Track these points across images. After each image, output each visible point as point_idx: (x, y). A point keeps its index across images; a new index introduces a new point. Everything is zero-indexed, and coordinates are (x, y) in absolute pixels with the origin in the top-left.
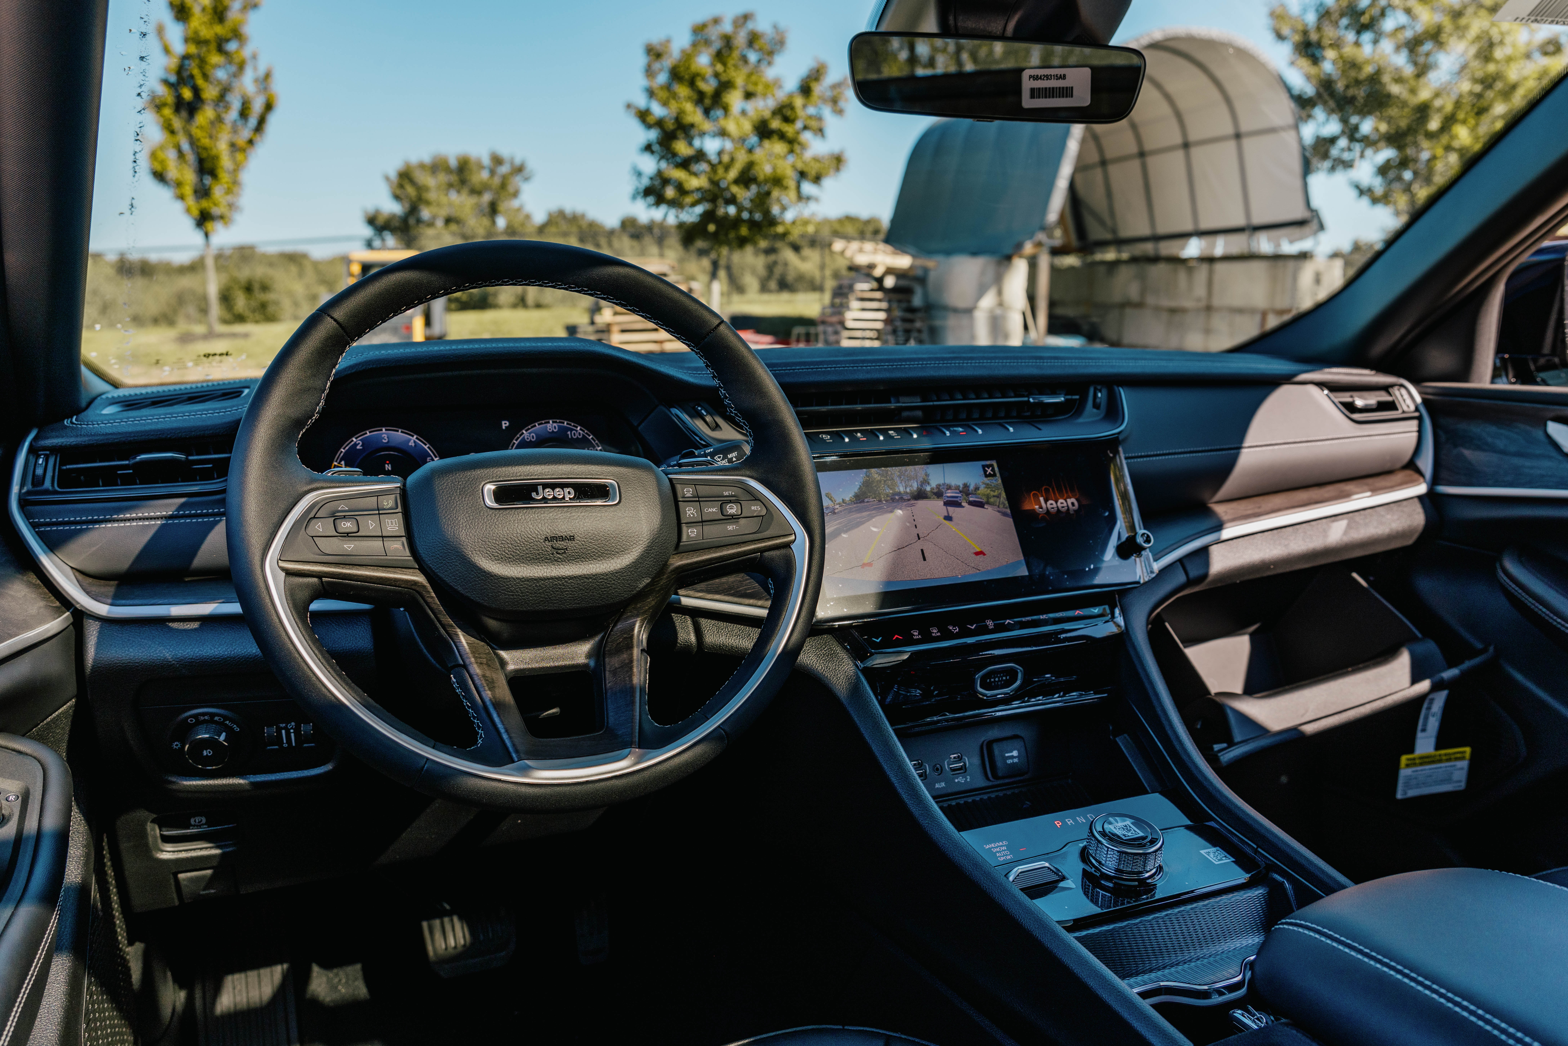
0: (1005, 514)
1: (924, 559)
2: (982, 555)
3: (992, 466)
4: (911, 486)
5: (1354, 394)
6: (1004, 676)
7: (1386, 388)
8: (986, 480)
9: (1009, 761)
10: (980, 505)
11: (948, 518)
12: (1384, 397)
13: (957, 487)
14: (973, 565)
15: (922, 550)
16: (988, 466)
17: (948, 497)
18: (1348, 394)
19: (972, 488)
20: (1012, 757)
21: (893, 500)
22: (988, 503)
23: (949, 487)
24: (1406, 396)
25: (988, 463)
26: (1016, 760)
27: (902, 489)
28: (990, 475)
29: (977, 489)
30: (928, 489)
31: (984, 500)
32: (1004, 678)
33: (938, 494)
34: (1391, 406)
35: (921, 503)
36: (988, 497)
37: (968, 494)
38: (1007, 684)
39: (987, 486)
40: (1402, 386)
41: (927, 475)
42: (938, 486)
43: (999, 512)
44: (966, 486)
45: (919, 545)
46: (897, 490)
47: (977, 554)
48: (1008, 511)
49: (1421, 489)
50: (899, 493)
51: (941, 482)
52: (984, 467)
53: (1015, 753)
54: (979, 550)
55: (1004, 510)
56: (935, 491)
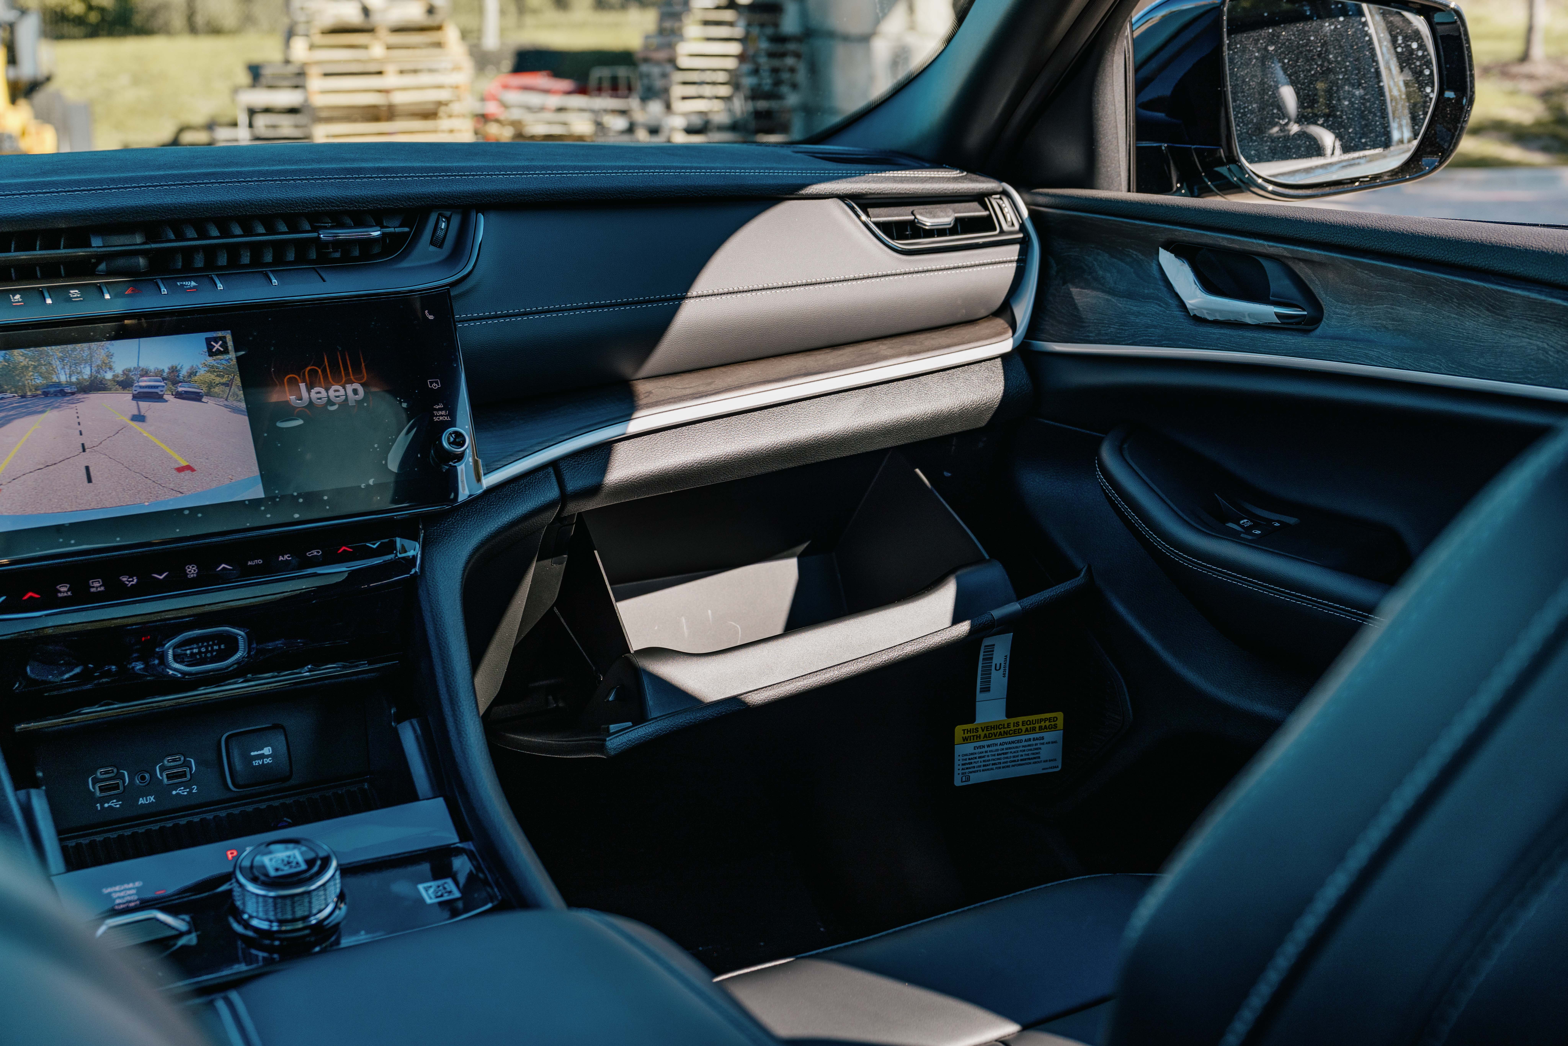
0: (235, 410)
1: (90, 480)
2: (188, 472)
3: (223, 339)
4: (80, 373)
5: (916, 208)
6: (214, 644)
7: (980, 198)
8: (210, 360)
9: (256, 763)
10: (196, 397)
11: (139, 418)
12: (974, 211)
13: (159, 373)
14: (172, 486)
15: (87, 468)
16: (216, 340)
17: (141, 387)
18: (910, 209)
19: (184, 372)
20: (262, 756)
21: (46, 394)
22: (208, 394)
23: (145, 373)
24: (1008, 209)
25: (220, 334)
26: (268, 761)
27: (63, 378)
28: (219, 352)
29: (192, 373)
30: (109, 376)
31: (204, 390)
32: (216, 647)
33: (125, 384)
34: (986, 224)
35: (94, 398)
36: (211, 385)
37: (175, 382)
38: (222, 656)
39: (212, 369)
40: (1005, 193)
41: (110, 356)
42: (126, 372)
43: (226, 406)
44: (174, 370)
45: (84, 460)
46: (55, 379)
47: (180, 470)
48: (243, 405)
49: (1006, 345)
50: (59, 384)
51: (131, 364)
52: (208, 341)
53: (267, 751)
54: (184, 463)
55: (236, 404)
56: (121, 378)
